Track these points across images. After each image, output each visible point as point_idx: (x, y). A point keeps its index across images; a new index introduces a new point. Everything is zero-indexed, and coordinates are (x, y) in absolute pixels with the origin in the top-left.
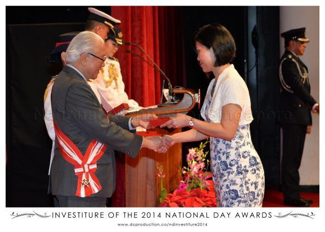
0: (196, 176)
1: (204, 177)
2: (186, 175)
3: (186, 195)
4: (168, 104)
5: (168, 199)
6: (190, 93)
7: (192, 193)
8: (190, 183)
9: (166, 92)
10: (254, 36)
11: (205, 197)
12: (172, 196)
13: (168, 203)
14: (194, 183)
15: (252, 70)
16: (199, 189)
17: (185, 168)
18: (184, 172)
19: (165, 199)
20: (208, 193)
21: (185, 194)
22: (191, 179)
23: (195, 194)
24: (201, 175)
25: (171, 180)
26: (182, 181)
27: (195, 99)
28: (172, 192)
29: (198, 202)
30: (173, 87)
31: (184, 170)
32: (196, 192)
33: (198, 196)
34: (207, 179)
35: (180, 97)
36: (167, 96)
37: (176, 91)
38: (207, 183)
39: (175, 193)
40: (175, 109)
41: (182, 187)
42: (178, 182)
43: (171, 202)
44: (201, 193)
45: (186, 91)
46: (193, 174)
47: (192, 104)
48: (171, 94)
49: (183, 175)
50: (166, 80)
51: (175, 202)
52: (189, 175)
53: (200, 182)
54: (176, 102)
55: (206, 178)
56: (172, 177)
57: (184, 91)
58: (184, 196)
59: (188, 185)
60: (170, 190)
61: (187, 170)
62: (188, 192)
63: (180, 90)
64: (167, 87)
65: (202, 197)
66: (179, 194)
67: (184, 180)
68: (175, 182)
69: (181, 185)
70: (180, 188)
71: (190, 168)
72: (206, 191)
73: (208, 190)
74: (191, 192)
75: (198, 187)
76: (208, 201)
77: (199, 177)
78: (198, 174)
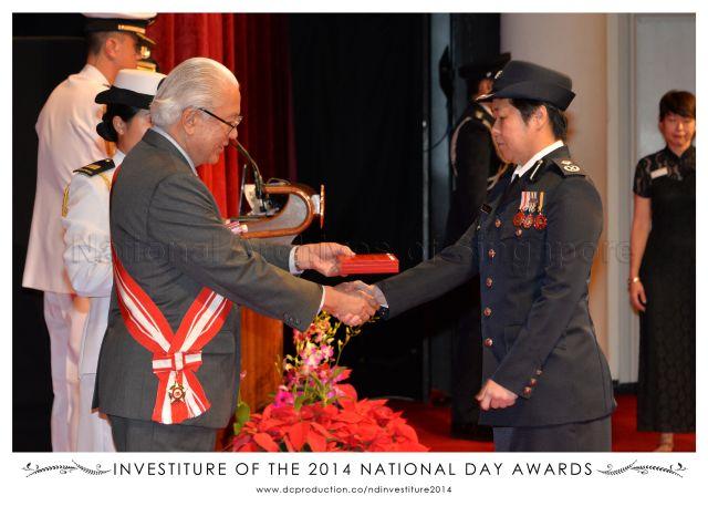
0: (315, 374)
1: (332, 379)
2: (292, 373)
3: (292, 418)
4: (253, 217)
5: (252, 424)
6: (302, 193)
7: (304, 413)
8: (300, 390)
9: (249, 190)
10: (445, 69)
11: (334, 422)
12: (259, 420)
13: (252, 436)
14: (311, 391)
15: (439, 142)
16: (319, 403)
17: (289, 357)
18: (288, 367)
19: (246, 426)
20: (339, 413)
21: (288, 415)
22: (303, 381)
23: (312, 415)
24: (324, 373)
25: (259, 385)
26: (284, 387)
27: (313, 207)
28: (260, 410)
29: (319, 433)
30: (265, 181)
31: (288, 361)
32: (313, 409)
33: (319, 420)
34: (338, 383)
35: (280, 201)
36: (253, 200)
37: (271, 188)
38: (337, 390)
39: (268, 411)
40: (268, 228)
41: (283, 400)
42: (274, 390)
43: (258, 432)
44: (324, 412)
45: (294, 189)
46: (306, 371)
47: (307, 217)
48: (260, 195)
49: (285, 373)
50: (250, 166)
51: (267, 432)
52: (297, 374)
53: (321, 388)
54: (271, 213)
55: (335, 380)
56: (262, 378)
57: (287, 189)
58: (288, 419)
59: (296, 396)
60: (256, 405)
61: (293, 363)
62: (297, 412)
63: (281, 187)
64: (251, 181)
65: (327, 421)
66: (276, 415)
67: (286, 384)
68: (267, 387)
69: (281, 394)
70: (280, 402)
71: (300, 359)
72: (335, 408)
73: (340, 407)
74: (302, 409)
75: (318, 399)
76: (339, 430)
77: (320, 377)
78: (319, 371)
